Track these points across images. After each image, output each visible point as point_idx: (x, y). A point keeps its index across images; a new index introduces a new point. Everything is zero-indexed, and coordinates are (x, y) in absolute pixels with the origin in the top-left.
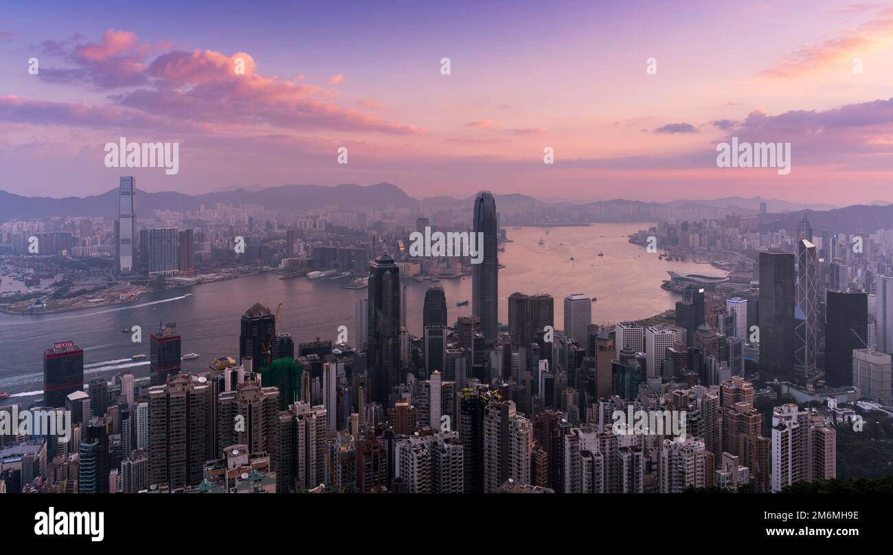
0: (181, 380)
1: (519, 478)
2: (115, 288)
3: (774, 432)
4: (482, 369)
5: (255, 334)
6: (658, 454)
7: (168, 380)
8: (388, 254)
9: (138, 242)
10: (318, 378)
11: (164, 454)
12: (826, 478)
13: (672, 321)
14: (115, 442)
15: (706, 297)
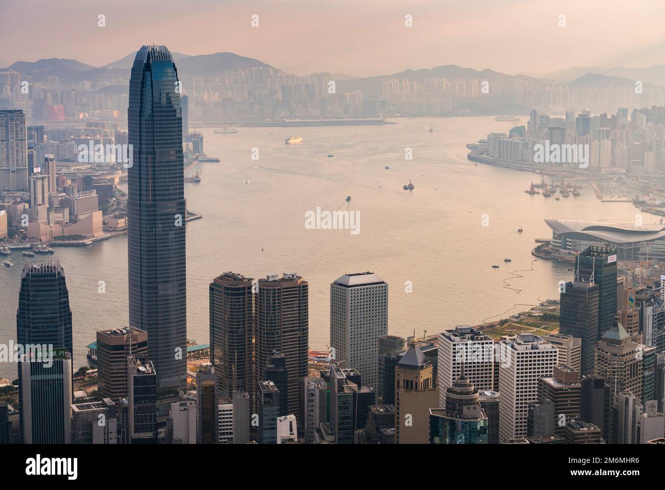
15: (622, 272)
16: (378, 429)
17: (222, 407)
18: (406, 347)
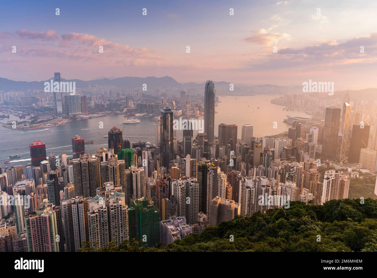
0: (85, 157)
1: (221, 196)
2: (56, 120)
3: (325, 181)
4: (207, 154)
5: (114, 139)
6: (277, 188)
7: (80, 157)
8: (169, 107)
9: (64, 101)
10: (140, 157)
11: (80, 185)
12: (344, 198)
13: (287, 136)
14: (61, 180)
15: (302, 126)
16: (250, 155)
17: (220, 148)
18: (256, 139)
